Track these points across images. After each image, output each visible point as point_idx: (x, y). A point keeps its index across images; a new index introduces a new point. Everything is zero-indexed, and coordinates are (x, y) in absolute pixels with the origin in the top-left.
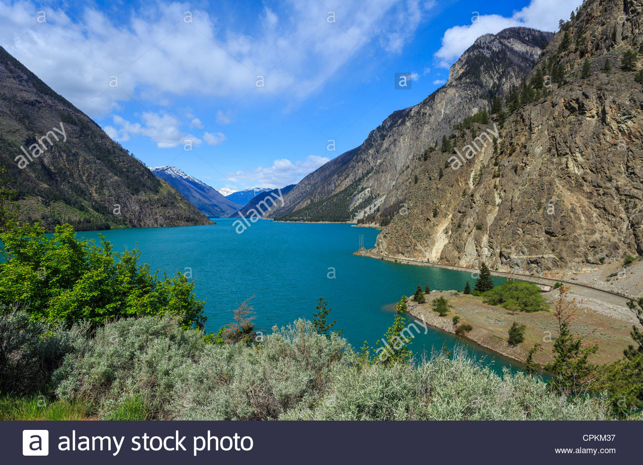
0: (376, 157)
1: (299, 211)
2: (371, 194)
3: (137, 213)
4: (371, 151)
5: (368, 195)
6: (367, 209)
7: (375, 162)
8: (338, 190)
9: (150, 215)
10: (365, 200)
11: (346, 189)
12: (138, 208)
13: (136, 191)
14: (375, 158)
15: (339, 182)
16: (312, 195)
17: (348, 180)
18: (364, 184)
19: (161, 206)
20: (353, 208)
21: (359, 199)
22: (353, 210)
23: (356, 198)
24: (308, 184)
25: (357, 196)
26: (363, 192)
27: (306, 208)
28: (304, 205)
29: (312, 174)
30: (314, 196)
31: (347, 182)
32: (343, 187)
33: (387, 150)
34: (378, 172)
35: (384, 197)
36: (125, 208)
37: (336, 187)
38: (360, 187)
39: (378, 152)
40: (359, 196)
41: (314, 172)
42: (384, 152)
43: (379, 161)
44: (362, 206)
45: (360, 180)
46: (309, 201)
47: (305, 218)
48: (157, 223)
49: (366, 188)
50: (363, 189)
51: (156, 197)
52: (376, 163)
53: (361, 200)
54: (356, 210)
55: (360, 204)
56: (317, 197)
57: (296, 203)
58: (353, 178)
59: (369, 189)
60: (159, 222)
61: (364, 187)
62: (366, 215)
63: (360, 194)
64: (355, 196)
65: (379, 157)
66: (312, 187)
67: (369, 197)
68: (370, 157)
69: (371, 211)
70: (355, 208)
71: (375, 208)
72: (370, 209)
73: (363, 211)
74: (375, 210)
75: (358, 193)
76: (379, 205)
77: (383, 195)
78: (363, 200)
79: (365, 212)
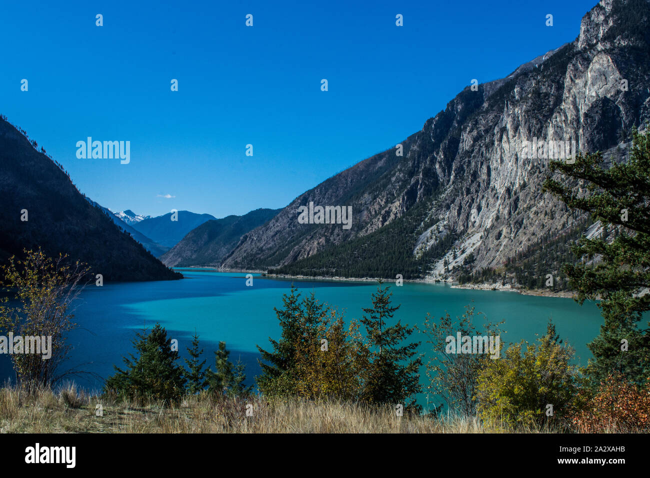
2: (450, 230)
5: (445, 232)
6: (449, 256)
7: (446, 174)
8: (379, 222)
10: (442, 241)
11: (399, 222)
14: (447, 167)
18: (433, 212)
20: (421, 254)
21: (427, 240)
22: (422, 257)
23: (423, 237)
25: (423, 234)
26: (434, 227)
28: (310, 246)
35: (478, 238)
38: (427, 218)
40: (428, 233)
43: (454, 173)
44: (439, 251)
49: (438, 220)
50: (434, 222)
53: (432, 242)
54: (427, 258)
55: (432, 248)
56: (335, 233)
59: (445, 223)
61: (434, 218)
62: (450, 267)
63: (429, 230)
64: (420, 233)
67: (447, 237)
68: (437, 166)
69: (456, 260)
70: (426, 254)
71: (464, 255)
72: (455, 257)
73: (442, 262)
74: (465, 259)
75: (426, 230)
76: (471, 250)
77: (473, 234)
78: (438, 241)
79: (446, 263)
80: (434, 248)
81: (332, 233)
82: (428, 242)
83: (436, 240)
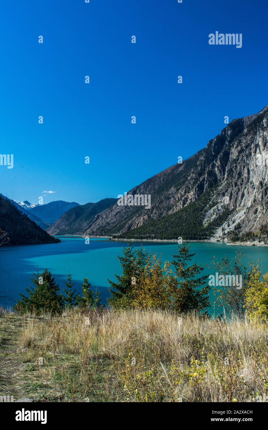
2: (225, 209)
5: (222, 210)
6: (225, 225)
7: (222, 174)
8: (181, 205)
10: (220, 216)
17: (191, 193)
18: (213, 198)
20: (207, 224)
22: (208, 226)
23: (208, 214)
25: (209, 211)
26: (215, 207)
28: (138, 220)
31: (192, 196)
33: (235, 161)
35: (242, 212)
38: (211, 201)
44: (218, 222)
45: (208, 193)
46: (146, 217)
49: (217, 203)
50: (215, 204)
53: (214, 216)
54: (211, 227)
59: (222, 204)
61: (215, 201)
62: (226, 232)
63: (212, 209)
64: (206, 211)
67: (224, 213)
68: (216, 169)
69: (229, 227)
70: (210, 224)
71: (234, 224)
72: (229, 226)
73: (220, 229)
74: (235, 227)
75: (210, 209)
76: (239, 221)
77: (239, 211)
78: (218, 216)
79: (223, 230)
80: (215, 220)
81: (152, 212)
82: (211, 216)
83: (217, 215)
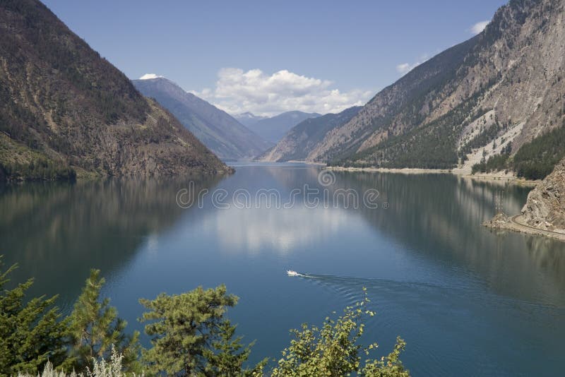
0: (507, 55)
1: (369, 151)
2: (497, 120)
3: (114, 153)
4: (498, 45)
5: (490, 122)
6: (489, 147)
7: (504, 64)
8: (436, 115)
9: (133, 156)
10: (485, 131)
11: (450, 114)
12: (115, 145)
13: (113, 118)
14: (505, 57)
15: (438, 101)
16: (391, 123)
17: (453, 96)
18: (482, 103)
19: (151, 141)
20: (463, 145)
21: (474, 130)
22: (463, 148)
23: (468, 128)
24: (384, 105)
25: (470, 125)
26: (482, 118)
27: (381, 146)
28: (375, 140)
29: (390, 88)
30: (393, 124)
31: (454, 100)
32: (445, 111)
33: (529, 41)
34: (509, 81)
35: (521, 126)
36: (97, 145)
37: (431, 109)
38: (476, 109)
39: (510, 45)
40: (475, 124)
41: (393, 85)
42: (523, 44)
43: (512, 62)
44: (481, 141)
45: (476, 95)
46: (385, 134)
47: (379, 163)
48: (145, 169)
49: (486, 111)
50: (481, 113)
51: (143, 127)
52: (507, 66)
53: (476, 132)
54: (468, 149)
55: (476, 139)
56: (398, 127)
57: (362, 137)
58: (463, 94)
59: (493, 112)
60: (147, 167)
61: (483, 109)
62: (487, 158)
63: (476, 122)
64: (466, 124)
65: (512, 55)
66: (389, 110)
67: (492, 127)
68: (496, 56)
69: (495, 150)
70: (468, 145)
71: (504, 145)
72: (494, 147)
73: (481, 152)
74: (503, 149)
75: (473, 120)
76: (511, 139)
77: (518, 123)
78: (482, 132)
79: (485, 153)
82: (472, 132)
83: (481, 130)
